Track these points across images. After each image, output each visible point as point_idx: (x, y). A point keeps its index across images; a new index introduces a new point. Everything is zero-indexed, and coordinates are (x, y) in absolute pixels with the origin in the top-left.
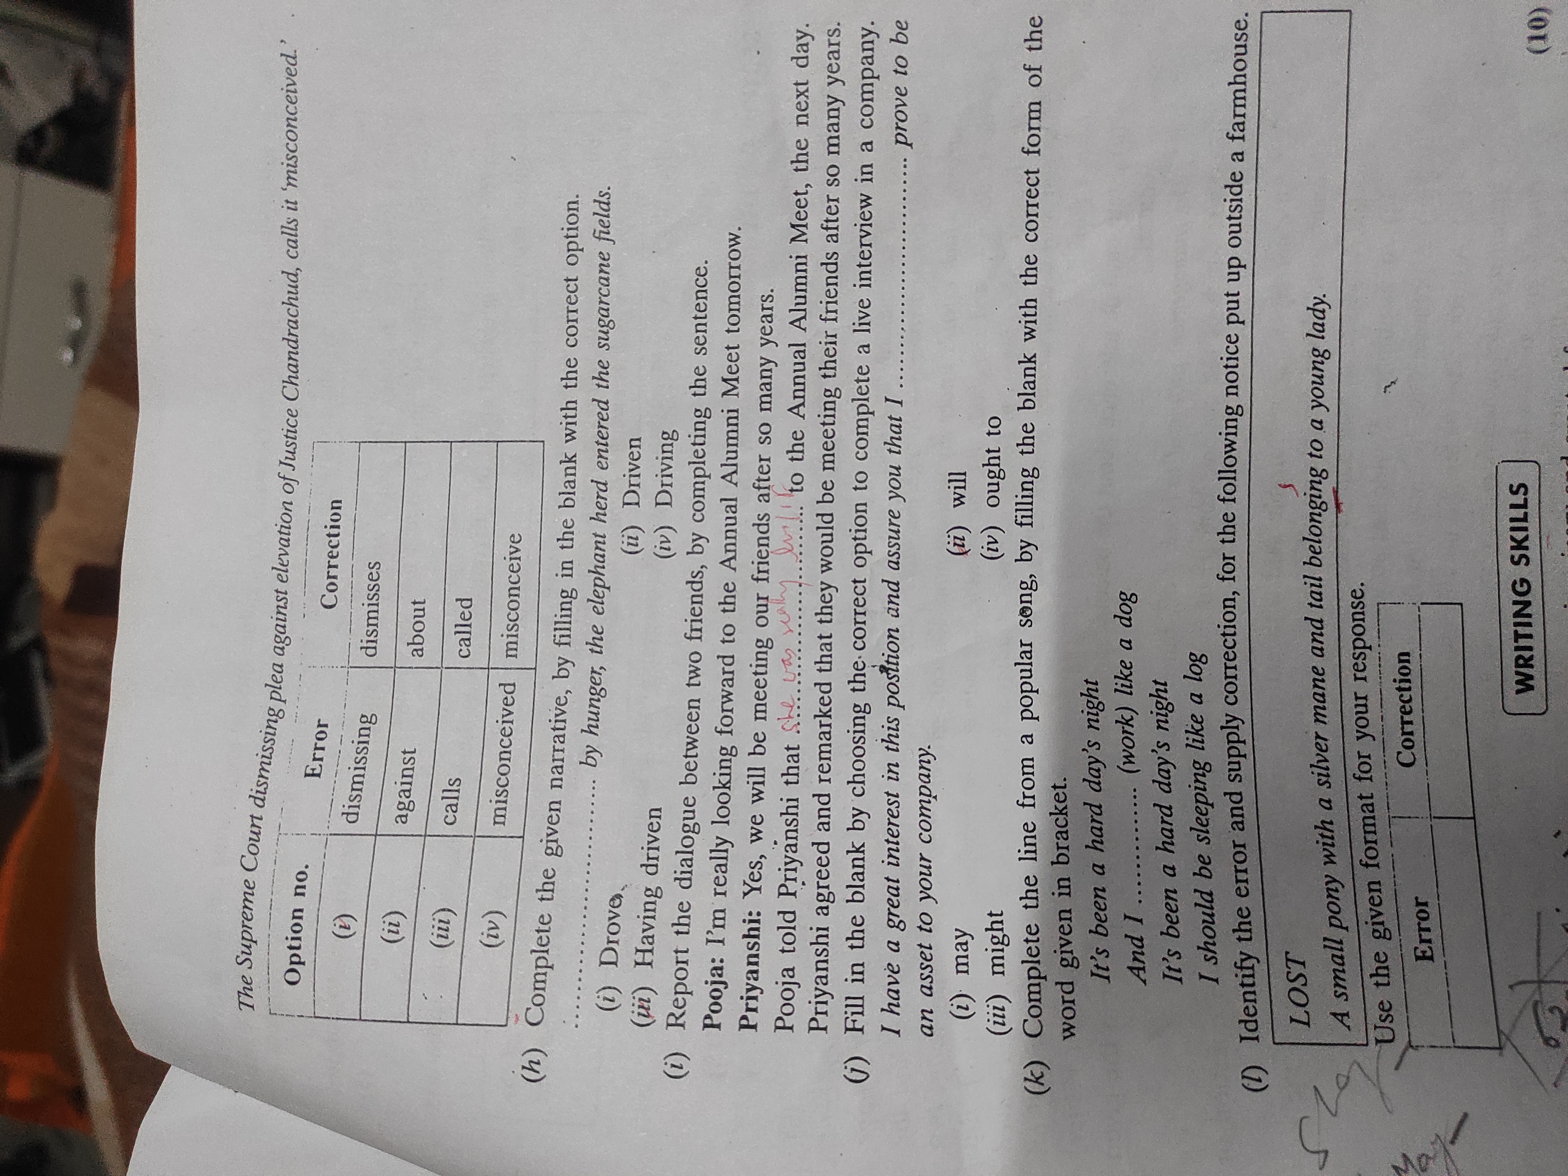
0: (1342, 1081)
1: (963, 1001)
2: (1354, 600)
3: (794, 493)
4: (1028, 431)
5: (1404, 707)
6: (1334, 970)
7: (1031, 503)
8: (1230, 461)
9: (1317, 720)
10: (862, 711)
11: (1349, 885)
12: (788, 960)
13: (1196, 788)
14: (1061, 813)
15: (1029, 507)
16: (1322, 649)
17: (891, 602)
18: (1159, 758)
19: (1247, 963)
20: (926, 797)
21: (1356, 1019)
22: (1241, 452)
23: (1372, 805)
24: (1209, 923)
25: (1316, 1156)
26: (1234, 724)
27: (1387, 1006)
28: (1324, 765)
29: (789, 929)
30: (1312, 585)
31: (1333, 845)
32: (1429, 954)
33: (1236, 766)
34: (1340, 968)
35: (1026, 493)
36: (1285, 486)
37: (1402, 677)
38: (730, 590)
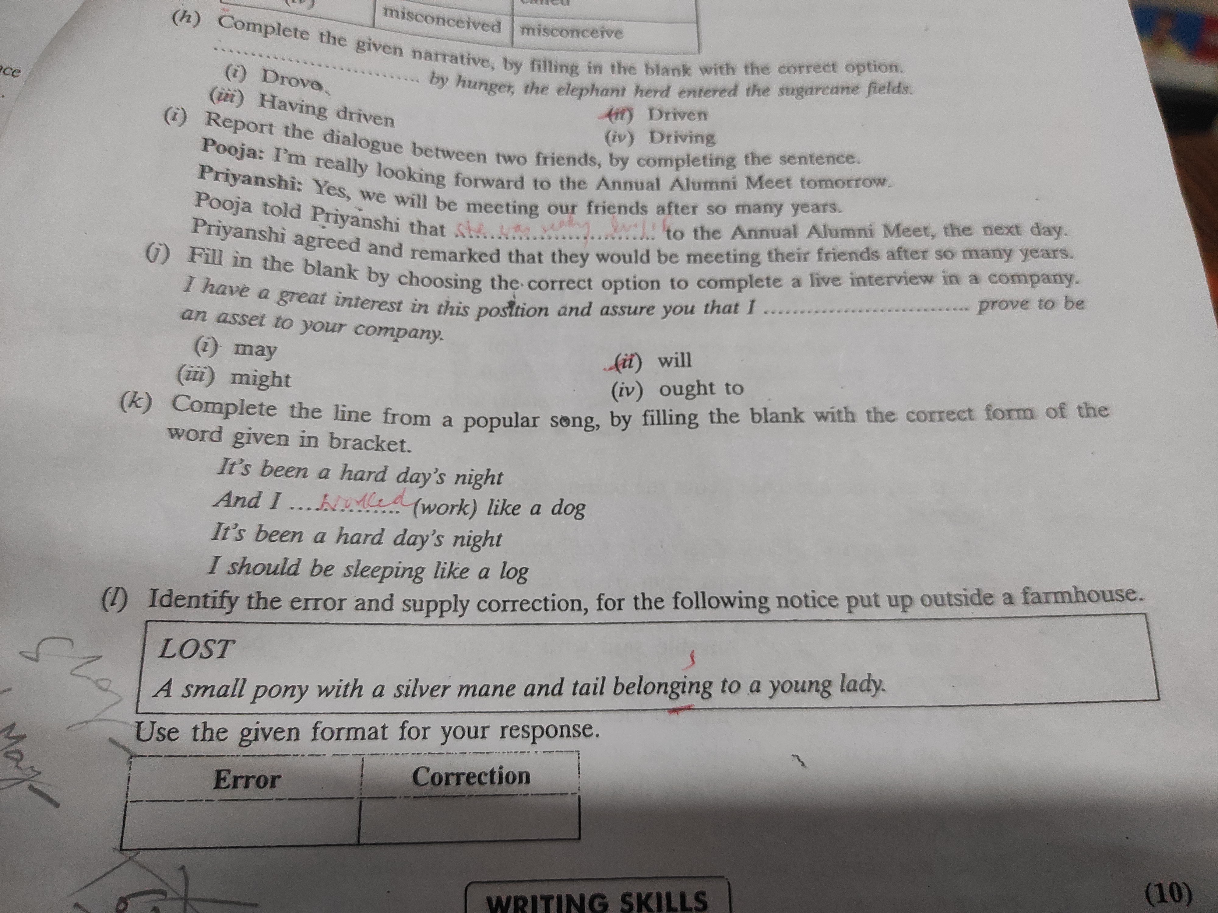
0: (104, 684)
1: (210, 348)
2: (582, 727)
3: (666, 233)
4: (733, 418)
5: (474, 776)
6: (213, 686)
7: (665, 423)
8: (714, 603)
9: (462, 688)
10: (475, 286)
11: (298, 708)
12: (257, 208)
13: (398, 568)
14: (378, 446)
15: (662, 421)
16: (532, 694)
17: (572, 309)
18: (427, 536)
19: (226, 603)
20: (396, 333)
21: (162, 703)
22: (723, 612)
23: (376, 738)
24: (267, 570)
25: (33, 649)
26: (459, 607)
27: (173, 736)
28: (418, 692)
29: (284, 211)
30: (596, 686)
31: (337, 696)
32: (223, 784)
33: (418, 607)
34: (215, 693)
35: (674, 418)
36: (692, 657)
37: (504, 776)
38: (581, 184)
